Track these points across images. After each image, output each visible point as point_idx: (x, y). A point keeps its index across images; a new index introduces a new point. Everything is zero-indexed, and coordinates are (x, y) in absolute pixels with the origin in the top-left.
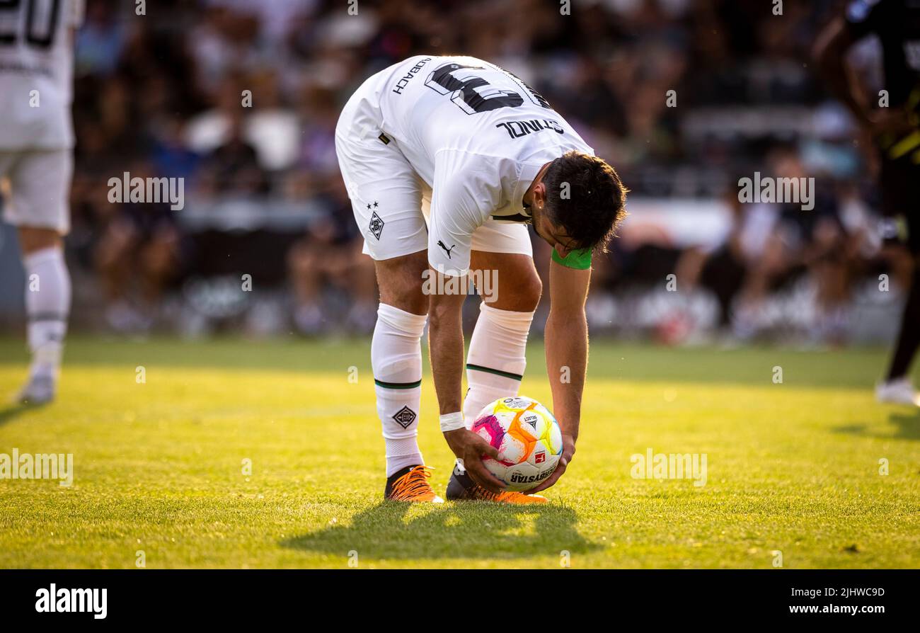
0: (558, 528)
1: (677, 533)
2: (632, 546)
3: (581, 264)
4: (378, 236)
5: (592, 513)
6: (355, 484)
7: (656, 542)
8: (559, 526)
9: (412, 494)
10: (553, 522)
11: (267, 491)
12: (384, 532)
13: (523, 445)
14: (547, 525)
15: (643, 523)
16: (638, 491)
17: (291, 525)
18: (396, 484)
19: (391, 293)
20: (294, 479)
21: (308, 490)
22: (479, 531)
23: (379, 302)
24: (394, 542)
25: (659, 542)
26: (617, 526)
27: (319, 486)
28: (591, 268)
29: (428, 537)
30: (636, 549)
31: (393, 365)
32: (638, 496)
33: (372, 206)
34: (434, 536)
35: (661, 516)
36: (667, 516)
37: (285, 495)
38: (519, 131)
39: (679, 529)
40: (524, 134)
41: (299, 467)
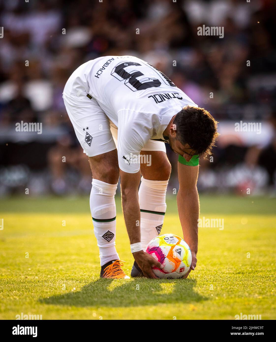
0: (188, 290)
1: (249, 292)
2: (226, 299)
3: (194, 164)
4: (90, 144)
5: (206, 282)
6: (84, 270)
7: (239, 296)
8: (189, 289)
9: (114, 275)
10: (186, 288)
11: (40, 275)
12: (100, 294)
13: (174, 264)
14: (183, 289)
15: (232, 287)
16: (229, 271)
17: (53, 292)
18: (106, 270)
19: (98, 173)
20: (54, 268)
21: (61, 274)
22: (148, 293)
23: (92, 178)
24: (105, 300)
25: (240, 297)
26: (218, 289)
27: (66, 271)
28: (199, 165)
29: (122, 297)
30: (228, 300)
31: (101, 210)
32: (229, 273)
33: (86, 129)
34: (126, 296)
35: (241, 283)
36: (244, 283)
37: (49, 276)
38: (159, 100)
39: (250, 290)
40: (162, 101)
41: (55, 262)
